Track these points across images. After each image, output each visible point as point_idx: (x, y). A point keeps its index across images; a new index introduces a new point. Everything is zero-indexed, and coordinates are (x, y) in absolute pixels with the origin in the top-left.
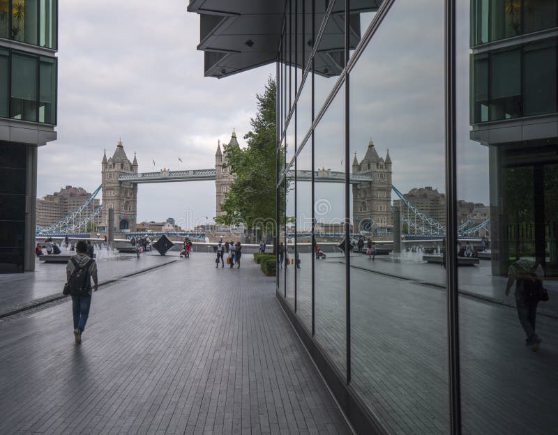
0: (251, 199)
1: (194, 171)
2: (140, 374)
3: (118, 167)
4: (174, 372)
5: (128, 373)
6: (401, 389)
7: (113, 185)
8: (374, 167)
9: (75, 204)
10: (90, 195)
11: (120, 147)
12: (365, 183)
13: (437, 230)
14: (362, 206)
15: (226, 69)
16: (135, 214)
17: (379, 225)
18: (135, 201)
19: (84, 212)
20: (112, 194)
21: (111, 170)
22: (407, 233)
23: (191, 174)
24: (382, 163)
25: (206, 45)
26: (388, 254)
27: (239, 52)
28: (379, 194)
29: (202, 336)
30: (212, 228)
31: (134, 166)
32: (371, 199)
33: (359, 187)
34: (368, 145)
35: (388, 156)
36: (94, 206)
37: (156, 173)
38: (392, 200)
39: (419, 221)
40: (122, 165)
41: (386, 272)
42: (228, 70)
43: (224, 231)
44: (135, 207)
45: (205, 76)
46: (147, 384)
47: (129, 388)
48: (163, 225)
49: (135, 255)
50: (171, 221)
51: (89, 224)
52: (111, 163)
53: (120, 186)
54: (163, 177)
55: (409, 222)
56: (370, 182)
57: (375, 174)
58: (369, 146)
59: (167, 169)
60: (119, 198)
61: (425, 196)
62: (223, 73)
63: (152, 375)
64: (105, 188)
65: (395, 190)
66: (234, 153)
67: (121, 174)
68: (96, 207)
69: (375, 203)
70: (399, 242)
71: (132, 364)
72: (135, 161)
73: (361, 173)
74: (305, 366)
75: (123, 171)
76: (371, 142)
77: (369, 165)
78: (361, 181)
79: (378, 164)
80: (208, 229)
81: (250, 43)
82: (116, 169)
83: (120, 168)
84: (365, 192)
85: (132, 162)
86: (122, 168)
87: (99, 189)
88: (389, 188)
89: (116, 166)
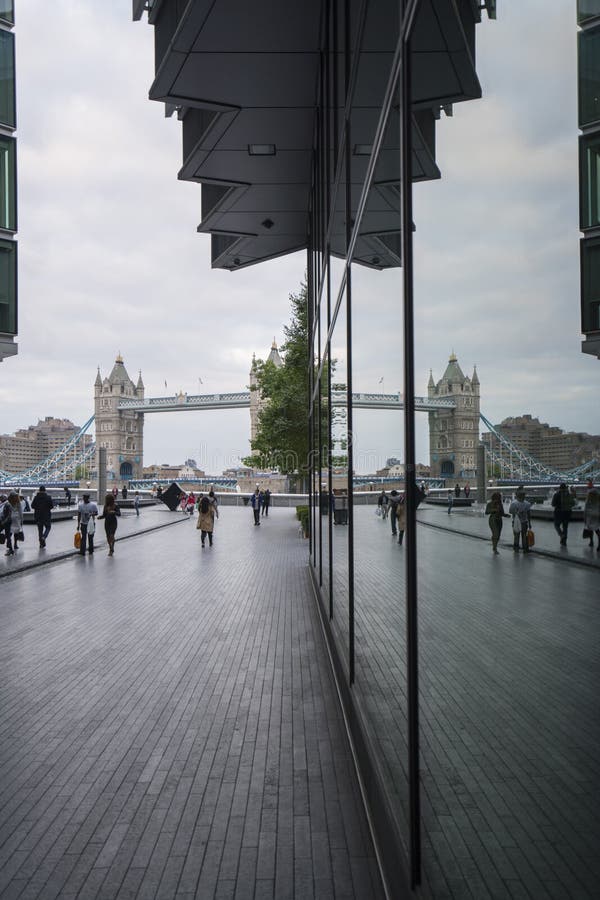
0: (284, 433)
1: (221, 396)
2: (89, 678)
3: (117, 391)
4: (136, 674)
5: (72, 677)
6: (432, 689)
7: (109, 416)
8: (457, 390)
9: (59, 441)
10: (79, 429)
11: (120, 363)
12: (445, 411)
13: (537, 473)
14: (441, 441)
15: (241, 258)
16: (141, 454)
17: (465, 466)
18: (140, 436)
19: (70, 453)
20: (110, 427)
21: (107, 395)
22: (499, 477)
23: (217, 400)
24: (467, 384)
25: (210, 224)
26: (470, 505)
27: (256, 235)
28: (466, 426)
29: (191, 623)
30: (246, 473)
31: (138, 390)
32: (454, 432)
33: (436, 416)
34: (449, 359)
35: (475, 374)
36: (83, 445)
37: (169, 399)
38: (481, 432)
39: (516, 461)
40: (123, 388)
41: (462, 529)
42: (243, 260)
43: (262, 476)
44: (140, 445)
45: (213, 267)
46: (93, 692)
47: (67, 698)
48: (179, 469)
49: (134, 511)
50: (191, 463)
51: (78, 470)
52: (106, 385)
53: (121, 418)
54: (179, 404)
55: (501, 461)
56: (453, 410)
57: (460, 398)
58: (450, 362)
59: (184, 394)
60: (120, 434)
61: (523, 427)
62: (236, 264)
63: (106, 679)
64: (99, 419)
65: (484, 419)
66: (267, 371)
67: (122, 400)
68: (87, 446)
69: (460, 436)
70: (484, 490)
71: (82, 664)
72: (140, 382)
73: (439, 396)
74: (317, 661)
75: (124, 396)
76: (453, 355)
77: (450, 386)
78: (438, 408)
79: (462, 386)
80: (241, 474)
81: (268, 224)
82: (114, 393)
83: (119, 391)
84: (444, 422)
85: (136, 384)
86: (122, 392)
87: (91, 420)
88: (476, 417)
89: (114, 390)
